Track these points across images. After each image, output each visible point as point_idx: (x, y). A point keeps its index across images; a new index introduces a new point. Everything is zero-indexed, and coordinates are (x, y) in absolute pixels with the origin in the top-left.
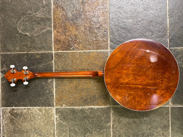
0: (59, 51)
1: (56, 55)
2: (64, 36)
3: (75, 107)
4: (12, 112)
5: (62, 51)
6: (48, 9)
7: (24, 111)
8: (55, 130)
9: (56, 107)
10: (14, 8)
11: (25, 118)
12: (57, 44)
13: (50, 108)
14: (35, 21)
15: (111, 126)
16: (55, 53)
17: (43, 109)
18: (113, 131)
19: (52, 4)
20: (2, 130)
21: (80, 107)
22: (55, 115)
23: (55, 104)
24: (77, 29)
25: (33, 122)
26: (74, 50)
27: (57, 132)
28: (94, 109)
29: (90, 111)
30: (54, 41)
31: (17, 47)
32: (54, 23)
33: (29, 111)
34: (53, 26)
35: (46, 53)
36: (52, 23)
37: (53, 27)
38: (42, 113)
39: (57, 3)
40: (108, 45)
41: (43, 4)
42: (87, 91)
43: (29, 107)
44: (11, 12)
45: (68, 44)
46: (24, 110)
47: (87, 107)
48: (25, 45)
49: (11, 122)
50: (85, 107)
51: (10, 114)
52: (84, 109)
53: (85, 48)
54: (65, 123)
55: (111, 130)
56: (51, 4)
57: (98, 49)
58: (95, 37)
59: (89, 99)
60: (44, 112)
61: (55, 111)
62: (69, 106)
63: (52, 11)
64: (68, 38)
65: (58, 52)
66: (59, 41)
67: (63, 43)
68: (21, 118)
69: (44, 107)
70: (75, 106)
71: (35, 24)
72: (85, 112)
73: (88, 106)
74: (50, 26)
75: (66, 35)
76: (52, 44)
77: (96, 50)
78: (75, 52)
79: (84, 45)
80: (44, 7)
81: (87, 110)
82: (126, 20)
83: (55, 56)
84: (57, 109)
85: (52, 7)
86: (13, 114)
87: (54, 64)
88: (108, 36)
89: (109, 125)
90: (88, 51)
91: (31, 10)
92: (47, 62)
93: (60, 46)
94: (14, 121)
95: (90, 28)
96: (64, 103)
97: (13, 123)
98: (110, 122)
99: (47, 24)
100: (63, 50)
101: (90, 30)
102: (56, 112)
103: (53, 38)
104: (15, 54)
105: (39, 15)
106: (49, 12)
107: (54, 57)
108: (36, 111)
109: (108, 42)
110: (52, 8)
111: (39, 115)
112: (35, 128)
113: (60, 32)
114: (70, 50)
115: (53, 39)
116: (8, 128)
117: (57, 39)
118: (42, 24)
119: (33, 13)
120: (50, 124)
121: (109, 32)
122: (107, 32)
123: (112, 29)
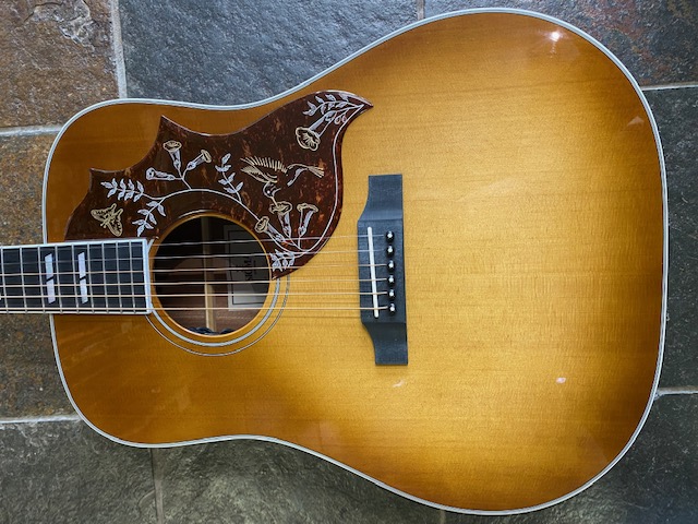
28: (67, 427)
29: (49, 441)
42: (24, 340)
47: (33, 421)
50: (25, 420)
52: (16, 432)
58: (46, 54)
59: (39, 379)
72: (24, 444)
73: (38, 414)
81: (36, 435)
88: (116, 46)
90: (17, 130)
98: (152, 487)
101: (16, 21)
109: (115, 82)
121: (116, 28)
122: (106, 25)
123: (131, 10)
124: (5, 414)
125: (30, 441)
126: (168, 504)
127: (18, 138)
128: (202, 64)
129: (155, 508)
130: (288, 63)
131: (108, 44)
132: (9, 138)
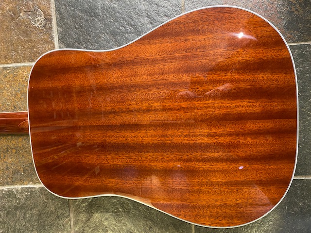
21: (6, 188)
29: (26, 195)
42: (16, 153)
47: (19, 187)
50: (16, 187)
52: (12, 192)
58: (26, 33)
59: (22, 169)
72: (15, 197)
73: (21, 184)
77: (30, 63)
81: (21, 193)
88: (54, 29)
90: (13, 64)
95: (14, 14)
98: (69, 216)
109: (54, 44)
121: (54, 21)
122: (50, 20)
123: (60, 14)
124: (8, 184)
125: (18, 196)
126: (76, 223)
127: (14, 68)
128: (90, 36)
129: (70, 225)
130: (126, 35)
131: (51, 28)
132: (10, 68)
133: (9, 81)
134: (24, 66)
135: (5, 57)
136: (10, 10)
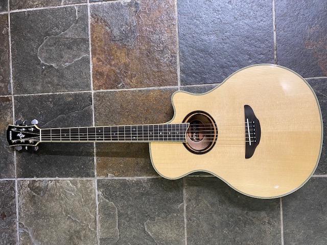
0: (102, 90)
1: (97, 96)
2: (109, 66)
3: (127, 178)
4: (32, 186)
5: (105, 91)
6: (83, 24)
7: (50, 184)
8: (96, 214)
9: (98, 178)
10: (32, 25)
11: (52, 196)
12: (98, 79)
13: (89, 179)
14: (64, 45)
15: (185, 208)
16: (95, 94)
17: (78, 181)
18: (187, 217)
19: (90, 16)
20: (17, 214)
21: (135, 178)
22: (96, 191)
23: (96, 174)
24: (128, 55)
25: (63, 200)
26: (123, 87)
27: (99, 217)
29: (151, 185)
30: (93, 74)
31: (37, 85)
32: (92, 46)
33: (58, 184)
34: (90, 51)
35: (81, 93)
36: (90, 46)
37: (91, 53)
38: (77, 187)
39: (96, 15)
40: (177, 79)
41: (76, 17)
43: (57, 178)
44: (28, 31)
45: (114, 78)
46: (50, 182)
48: (50, 83)
49: (30, 200)
50: (143, 177)
51: (29, 189)
52: (140, 181)
53: (141, 84)
54: (111, 204)
55: (185, 214)
56: (87, 17)
57: (161, 85)
58: (157, 66)
59: (148, 165)
60: (79, 185)
61: (96, 184)
62: (117, 176)
63: (89, 27)
64: (114, 68)
65: (99, 91)
66: (101, 74)
67: (107, 76)
68: (46, 195)
69: (79, 178)
70: (127, 176)
71: (63, 49)
72: (142, 186)
73: (147, 176)
74: (87, 51)
75: (111, 65)
76: (90, 79)
77: (159, 88)
78: (125, 91)
79: (139, 80)
80: (77, 22)
81: (146, 183)
82: (205, 37)
83: (94, 98)
84: (99, 181)
85: (90, 21)
86: (34, 188)
87: (93, 110)
88: (178, 63)
89: (181, 208)
90: (146, 88)
91: (58, 28)
92: (84, 107)
93: (102, 81)
94: (36, 199)
95: (149, 52)
96: (109, 172)
97: (35, 203)
98: (183, 201)
99: (83, 48)
100: (107, 88)
101: (148, 56)
102: (98, 185)
103: (91, 69)
104: (35, 96)
105: (70, 34)
106: (85, 29)
107: (93, 100)
108: (68, 184)
109: (177, 74)
110: (89, 23)
111: (73, 191)
112: (67, 210)
113: (101, 61)
114: (118, 88)
115: (91, 71)
116: (26, 210)
117: (97, 71)
118: (75, 48)
119: (60, 33)
120: (88, 204)
121: (178, 57)
122: (175, 57)
123: (183, 52)
124: (137, 176)
125: (144, 185)
127: (147, 90)
128: (204, 68)
130: (232, 68)
131: (175, 63)
132: (144, 90)
133: (142, 100)
134: (154, 89)
135: (141, 83)
136: (146, 49)
